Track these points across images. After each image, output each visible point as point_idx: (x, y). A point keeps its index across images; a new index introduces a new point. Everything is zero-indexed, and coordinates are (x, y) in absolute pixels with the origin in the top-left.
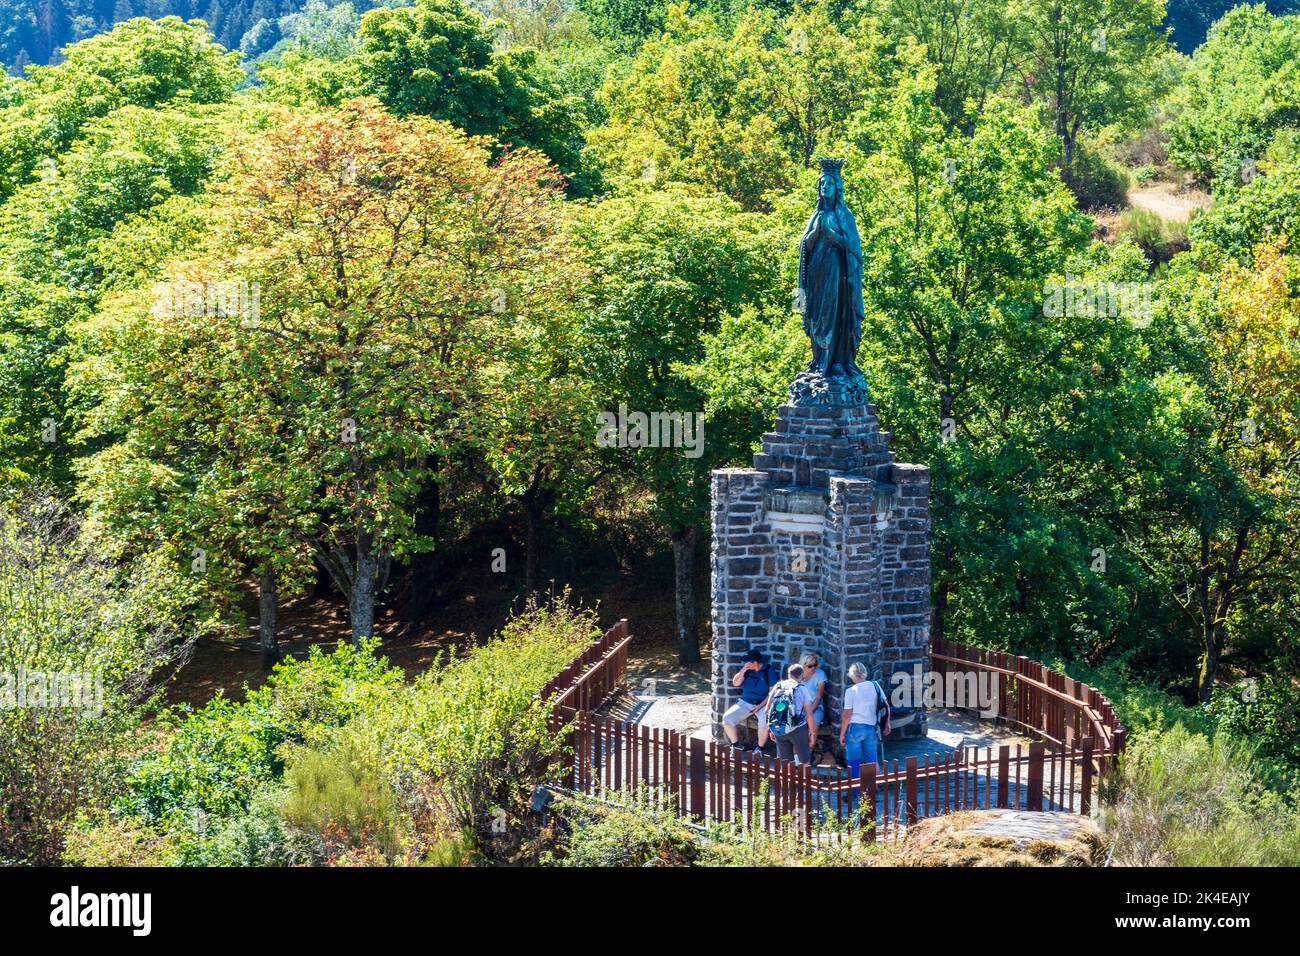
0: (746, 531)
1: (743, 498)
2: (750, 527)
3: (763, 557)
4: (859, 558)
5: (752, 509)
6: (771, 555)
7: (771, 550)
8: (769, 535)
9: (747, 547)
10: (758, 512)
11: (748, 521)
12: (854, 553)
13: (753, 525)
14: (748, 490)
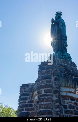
0: (26, 102)
1: (25, 91)
2: (27, 101)
3: (30, 112)
4: (46, 95)
5: (28, 95)
6: (33, 111)
7: (33, 109)
8: (33, 104)
9: (25, 108)
10: (30, 96)
11: (26, 99)
12: (43, 93)
13: (28, 100)
14: (27, 89)
